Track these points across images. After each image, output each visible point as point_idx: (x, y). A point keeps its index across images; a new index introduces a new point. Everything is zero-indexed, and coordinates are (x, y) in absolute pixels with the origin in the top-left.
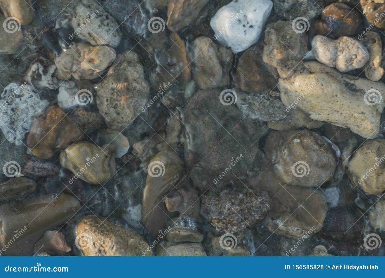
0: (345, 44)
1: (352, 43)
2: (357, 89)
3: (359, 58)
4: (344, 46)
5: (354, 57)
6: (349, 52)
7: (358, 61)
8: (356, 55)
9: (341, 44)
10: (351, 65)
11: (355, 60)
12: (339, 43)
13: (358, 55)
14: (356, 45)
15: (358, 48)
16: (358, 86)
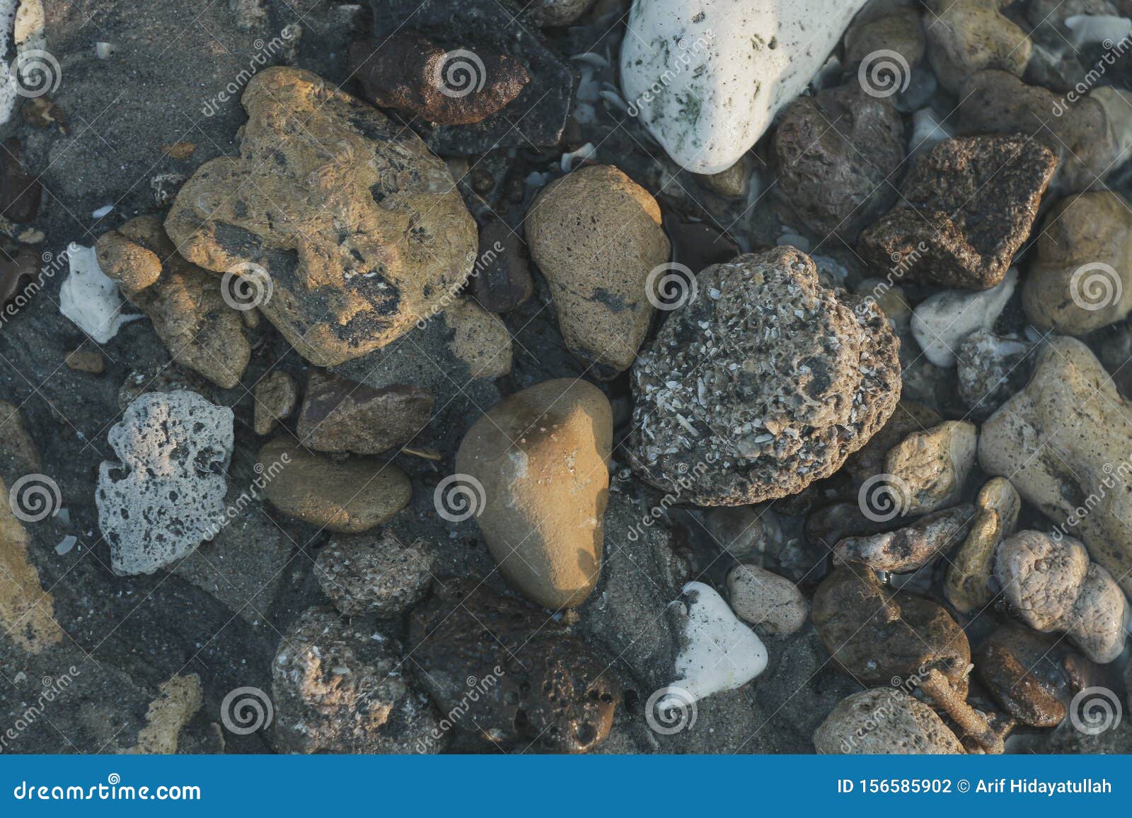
0: (1050, 610)
1: (1033, 605)
2: (1059, 481)
3: (1032, 559)
4: (1055, 605)
5: (1044, 566)
6: (1050, 583)
7: (1036, 550)
8: (1037, 569)
9: (1058, 616)
10: (1054, 550)
11: (1042, 557)
12: (1061, 617)
13: (1033, 567)
14: (1026, 594)
15: (1024, 584)
16: (1056, 487)
